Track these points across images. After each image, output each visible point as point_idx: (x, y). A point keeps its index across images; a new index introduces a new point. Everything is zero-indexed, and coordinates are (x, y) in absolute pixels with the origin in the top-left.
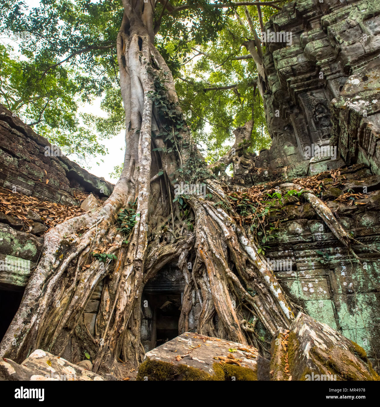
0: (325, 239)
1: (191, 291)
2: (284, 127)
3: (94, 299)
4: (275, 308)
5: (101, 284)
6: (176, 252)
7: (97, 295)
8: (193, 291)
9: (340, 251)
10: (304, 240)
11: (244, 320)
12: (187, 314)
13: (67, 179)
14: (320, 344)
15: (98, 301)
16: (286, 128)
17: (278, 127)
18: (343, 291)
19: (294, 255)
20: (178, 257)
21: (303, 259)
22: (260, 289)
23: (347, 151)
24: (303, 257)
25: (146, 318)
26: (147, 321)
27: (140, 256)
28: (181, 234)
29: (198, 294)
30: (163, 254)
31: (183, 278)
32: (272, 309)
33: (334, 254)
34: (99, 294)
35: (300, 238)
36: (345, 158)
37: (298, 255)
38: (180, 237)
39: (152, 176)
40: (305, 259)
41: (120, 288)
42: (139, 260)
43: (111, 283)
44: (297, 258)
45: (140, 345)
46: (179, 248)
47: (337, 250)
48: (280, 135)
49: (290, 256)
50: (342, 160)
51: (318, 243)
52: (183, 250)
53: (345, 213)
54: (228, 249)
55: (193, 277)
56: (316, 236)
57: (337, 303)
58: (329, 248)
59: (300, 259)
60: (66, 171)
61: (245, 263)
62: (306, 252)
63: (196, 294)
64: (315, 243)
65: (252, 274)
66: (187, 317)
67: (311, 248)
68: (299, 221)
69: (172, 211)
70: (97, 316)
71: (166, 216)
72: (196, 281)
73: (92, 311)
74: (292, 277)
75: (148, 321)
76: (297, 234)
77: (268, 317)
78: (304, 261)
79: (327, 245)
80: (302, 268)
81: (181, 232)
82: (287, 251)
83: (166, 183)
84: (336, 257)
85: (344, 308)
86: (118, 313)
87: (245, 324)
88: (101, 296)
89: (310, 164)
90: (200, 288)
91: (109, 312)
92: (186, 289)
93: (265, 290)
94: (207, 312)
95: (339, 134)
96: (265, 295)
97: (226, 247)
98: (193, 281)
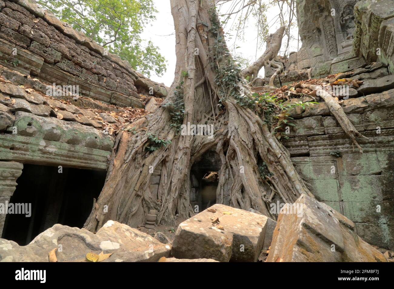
0: (336, 132)
1: (226, 169)
2: (313, 30)
3: (156, 175)
4: (289, 185)
5: (161, 165)
6: (214, 141)
7: (158, 172)
8: (227, 170)
9: (348, 142)
10: (318, 133)
11: (265, 193)
12: (222, 185)
13: (135, 87)
14: (313, 219)
15: (159, 177)
16: (315, 31)
17: (307, 30)
18: (347, 173)
19: (308, 145)
20: (216, 145)
21: (316, 148)
22: (278, 170)
23: (368, 51)
24: (316, 146)
25: (193, 187)
26: (194, 189)
27: (188, 145)
28: (219, 128)
29: (231, 172)
30: (205, 143)
31: (220, 160)
32: (287, 185)
33: (343, 144)
34: (160, 171)
35: (315, 132)
36: (366, 57)
37: (311, 145)
38: (218, 130)
39: (197, 82)
40: (318, 148)
41: (173, 168)
42: (187, 148)
43: (168, 164)
44: (310, 147)
45: (189, 205)
46: (216, 138)
47: (346, 141)
48: (309, 38)
49: (305, 145)
50: (362, 59)
51: (329, 135)
52: (220, 139)
53: (356, 110)
54: (254, 140)
55: (227, 160)
56: (327, 130)
57: (341, 182)
58: (339, 139)
59: (313, 148)
60: (134, 81)
61: (266, 150)
62: (318, 142)
63: (229, 171)
64: (327, 136)
65: (272, 159)
66: (222, 188)
67: (324, 139)
68: (314, 117)
69: (213, 109)
70: (159, 186)
71: (209, 112)
72: (230, 162)
73: (155, 183)
74: (305, 161)
75: (196, 189)
76: (312, 128)
77: (283, 190)
78: (316, 150)
79: (337, 137)
80: (314, 155)
81: (219, 126)
82: (302, 142)
83: (208, 87)
84: (345, 146)
85: (347, 185)
86: (173, 184)
87: (265, 196)
88: (161, 173)
89: (332, 64)
90: (232, 168)
91: (167, 183)
92: (222, 168)
93: (282, 172)
94: (237, 185)
95: (361, 35)
96: (282, 175)
97: (252, 138)
98: (227, 162)
